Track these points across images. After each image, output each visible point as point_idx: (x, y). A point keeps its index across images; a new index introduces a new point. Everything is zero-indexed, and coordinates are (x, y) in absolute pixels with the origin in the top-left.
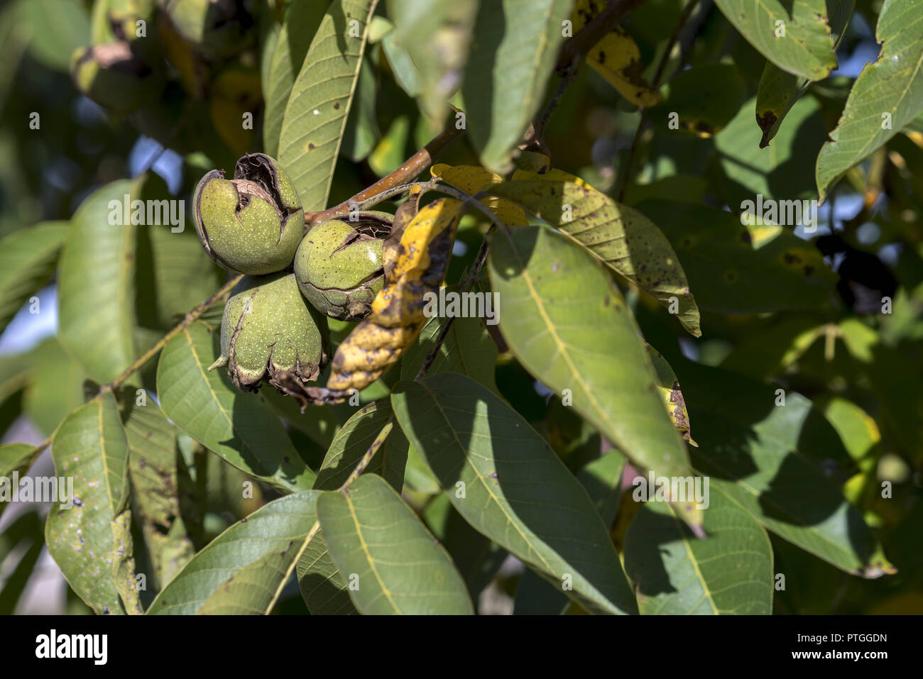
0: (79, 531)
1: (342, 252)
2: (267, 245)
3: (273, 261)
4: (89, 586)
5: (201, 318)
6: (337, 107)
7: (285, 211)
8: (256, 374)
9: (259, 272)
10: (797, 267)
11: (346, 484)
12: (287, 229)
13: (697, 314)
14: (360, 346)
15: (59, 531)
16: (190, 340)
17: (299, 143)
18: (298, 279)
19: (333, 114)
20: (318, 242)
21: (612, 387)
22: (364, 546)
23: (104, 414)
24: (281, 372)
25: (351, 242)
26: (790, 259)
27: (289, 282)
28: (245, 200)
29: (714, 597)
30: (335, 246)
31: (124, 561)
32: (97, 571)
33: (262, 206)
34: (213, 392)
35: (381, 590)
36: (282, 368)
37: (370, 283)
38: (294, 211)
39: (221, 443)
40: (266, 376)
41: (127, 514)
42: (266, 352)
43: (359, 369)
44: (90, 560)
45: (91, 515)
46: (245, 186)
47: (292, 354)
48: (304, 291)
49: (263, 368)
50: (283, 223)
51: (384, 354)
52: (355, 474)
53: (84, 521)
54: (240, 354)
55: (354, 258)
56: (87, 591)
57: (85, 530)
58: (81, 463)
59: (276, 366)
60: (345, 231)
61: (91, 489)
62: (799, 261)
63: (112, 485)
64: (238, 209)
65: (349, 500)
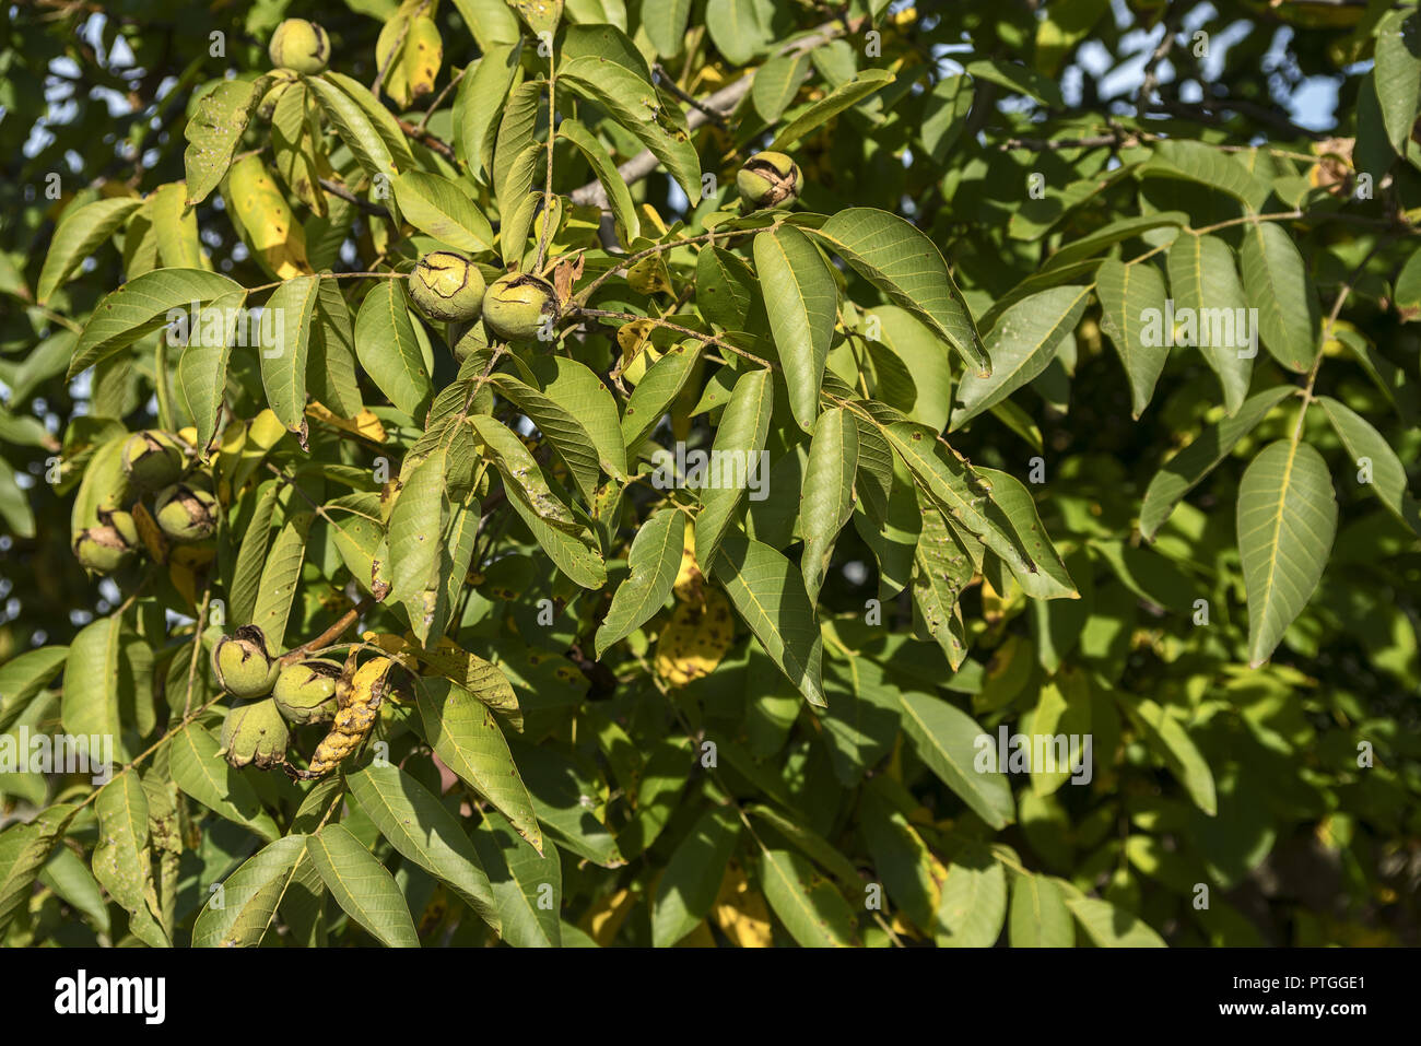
0: (114, 861)
1: (307, 686)
2: (260, 682)
3: (262, 690)
4: (123, 896)
5: (195, 720)
6: (289, 588)
7: (270, 660)
8: (247, 759)
9: (249, 697)
10: (566, 678)
11: (318, 830)
12: (272, 671)
13: (522, 720)
14: (330, 746)
15: (101, 861)
16: (188, 735)
17: (266, 612)
18: (276, 701)
19: (287, 593)
20: (291, 678)
21: (488, 772)
22: (334, 868)
23: (128, 784)
24: (263, 758)
25: (313, 678)
26: (561, 673)
27: (270, 702)
28: (247, 655)
29: (522, 888)
30: (303, 681)
31: (148, 879)
32: (127, 886)
33: (257, 658)
34: (204, 768)
35: (347, 894)
36: (264, 755)
37: (324, 704)
38: (275, 659)
39: (223, 800)
40: (254, 760)
41: (149, 849)
42: (255, 746)
43: (329, 759)
44: (122, 879)
45: (121, 849)
46: (247, 645)
47: (271, 746)
48: (281, 709)
49: (252, 756)
50: (270, 667)
51: (344, 750)
52: (322, 824)
53: (117, 854)
54: (238, 747)
55: (316, 689)
56: (122, 899)
57: (118, 860)
58: (114, 816)
59: (261, 754)
60: (309, 672)
61: (120, 833)
62: (567, 674)
63: (135, 829)
64: (243, 660)
65: (322, 840)
